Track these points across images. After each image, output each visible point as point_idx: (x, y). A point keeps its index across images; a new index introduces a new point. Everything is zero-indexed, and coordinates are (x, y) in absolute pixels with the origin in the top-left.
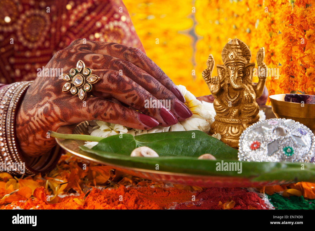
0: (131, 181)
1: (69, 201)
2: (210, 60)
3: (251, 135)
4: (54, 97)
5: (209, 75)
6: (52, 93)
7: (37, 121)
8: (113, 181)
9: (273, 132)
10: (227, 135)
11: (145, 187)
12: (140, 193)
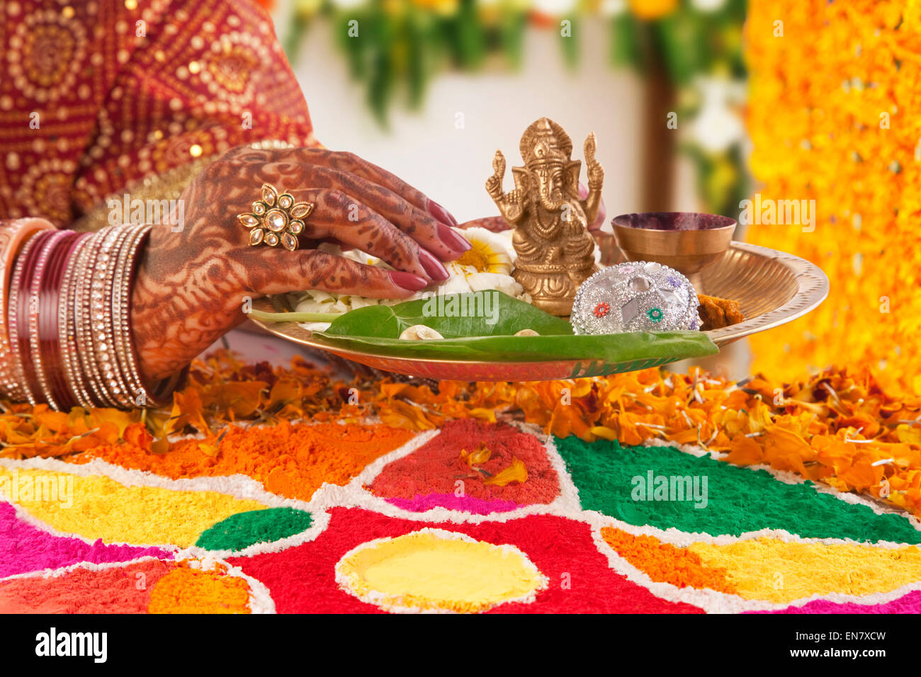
0: (300, 412)
1: (188, 449)
2: (499, 158)
3: (593, 293)
4: (227, 247)
5: (499, 187)
6: (221, 240)
7: (193, 293)
8: (267, 411)
9: (629, 286)
10: (542, 294)
11: (328, 423)
12: (318, 435)
